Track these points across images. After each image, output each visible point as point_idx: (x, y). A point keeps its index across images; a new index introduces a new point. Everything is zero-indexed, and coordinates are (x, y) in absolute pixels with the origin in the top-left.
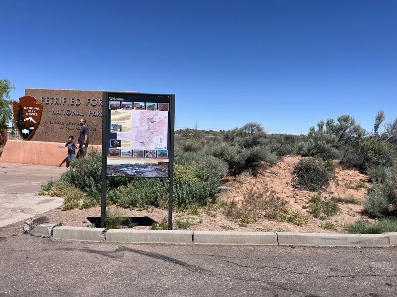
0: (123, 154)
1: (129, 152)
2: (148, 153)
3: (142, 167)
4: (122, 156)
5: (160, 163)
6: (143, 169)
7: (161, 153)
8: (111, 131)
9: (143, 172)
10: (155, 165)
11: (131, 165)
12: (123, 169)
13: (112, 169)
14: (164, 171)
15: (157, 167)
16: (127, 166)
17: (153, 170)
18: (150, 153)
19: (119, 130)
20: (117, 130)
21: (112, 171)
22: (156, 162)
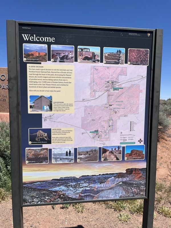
0: (56, 159)
2: (107, 153)
3: (94, 182)
4: (53, 161)
5: (130, 171)
7: (132, 151)
9: (98, 192)
10: (120, 175)
12: (57, 189)
13: (35, 190)
14: (138, 186)
15: (125, 180)
16: (65, 181)
17: (118, 185)
18: (112, 152)
20: (41, 108)
21: (34, 194)
22: (122, 169)
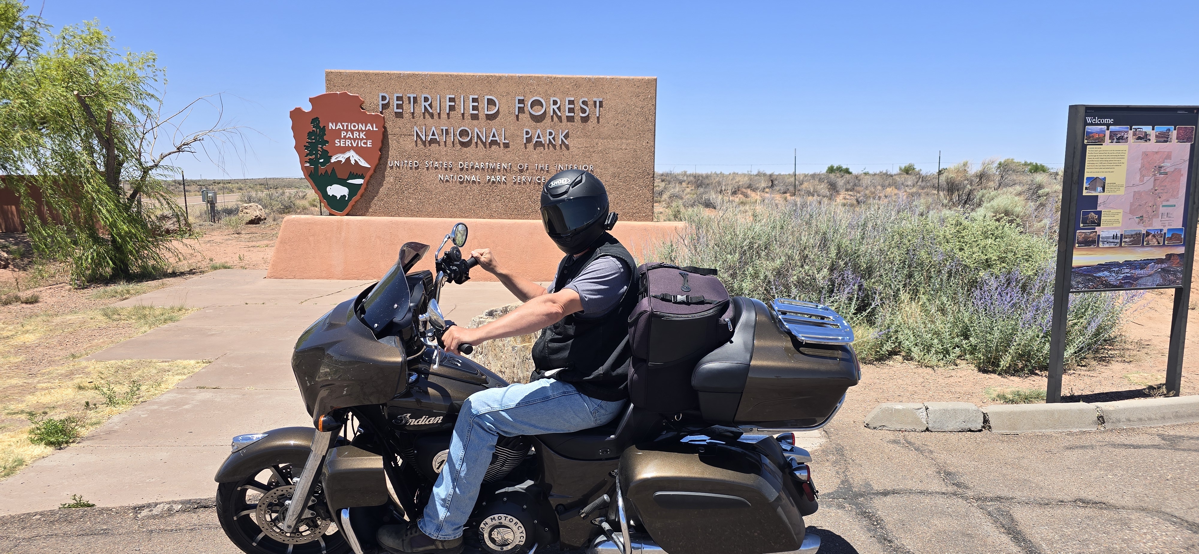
1: (1114, 237)
2: (1150, 237)
3: (1136, 268)
5: (1169, 257)
6: (1138, 272)
7: (1172, 235)
8: (1085, 193)
9: (1137, 279)
10: (1159, 261)
11: (1117, 264)
12: (1100, 274)
13: (1081, 275)
14: (1175, 273)
15: (1163, 266)
16: (1108, 266)
17: (1156, 272)
18: (1154, 236)
19: (1100, 189)
20: (1095, 190)
21: (1080, 279)
22: (1160, 254)
